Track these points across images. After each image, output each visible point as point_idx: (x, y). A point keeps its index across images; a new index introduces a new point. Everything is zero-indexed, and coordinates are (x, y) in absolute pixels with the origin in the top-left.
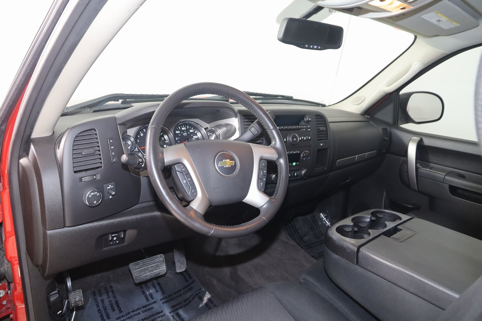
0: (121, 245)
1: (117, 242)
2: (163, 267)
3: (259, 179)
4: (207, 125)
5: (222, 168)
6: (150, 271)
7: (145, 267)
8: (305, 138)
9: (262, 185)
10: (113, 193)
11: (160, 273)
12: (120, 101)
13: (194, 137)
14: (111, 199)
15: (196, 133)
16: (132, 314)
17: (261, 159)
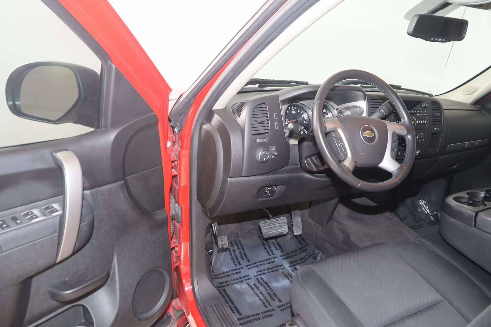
0: (271, 198)
1: (269, 195)
2: (286, 228)
3: (392, 149)
4: (338, 107)
5: (365, 138)
6: (276, 230)
7: (272, 226)
8: (421, 122)
9: (394, 154)
10: (276, 154)
11: (283, 232)
12: (258, 85)
13: (326, 116)
14: (273, 158)
15: (327, 113)
16: (258, 264)
17: (394, 134)
